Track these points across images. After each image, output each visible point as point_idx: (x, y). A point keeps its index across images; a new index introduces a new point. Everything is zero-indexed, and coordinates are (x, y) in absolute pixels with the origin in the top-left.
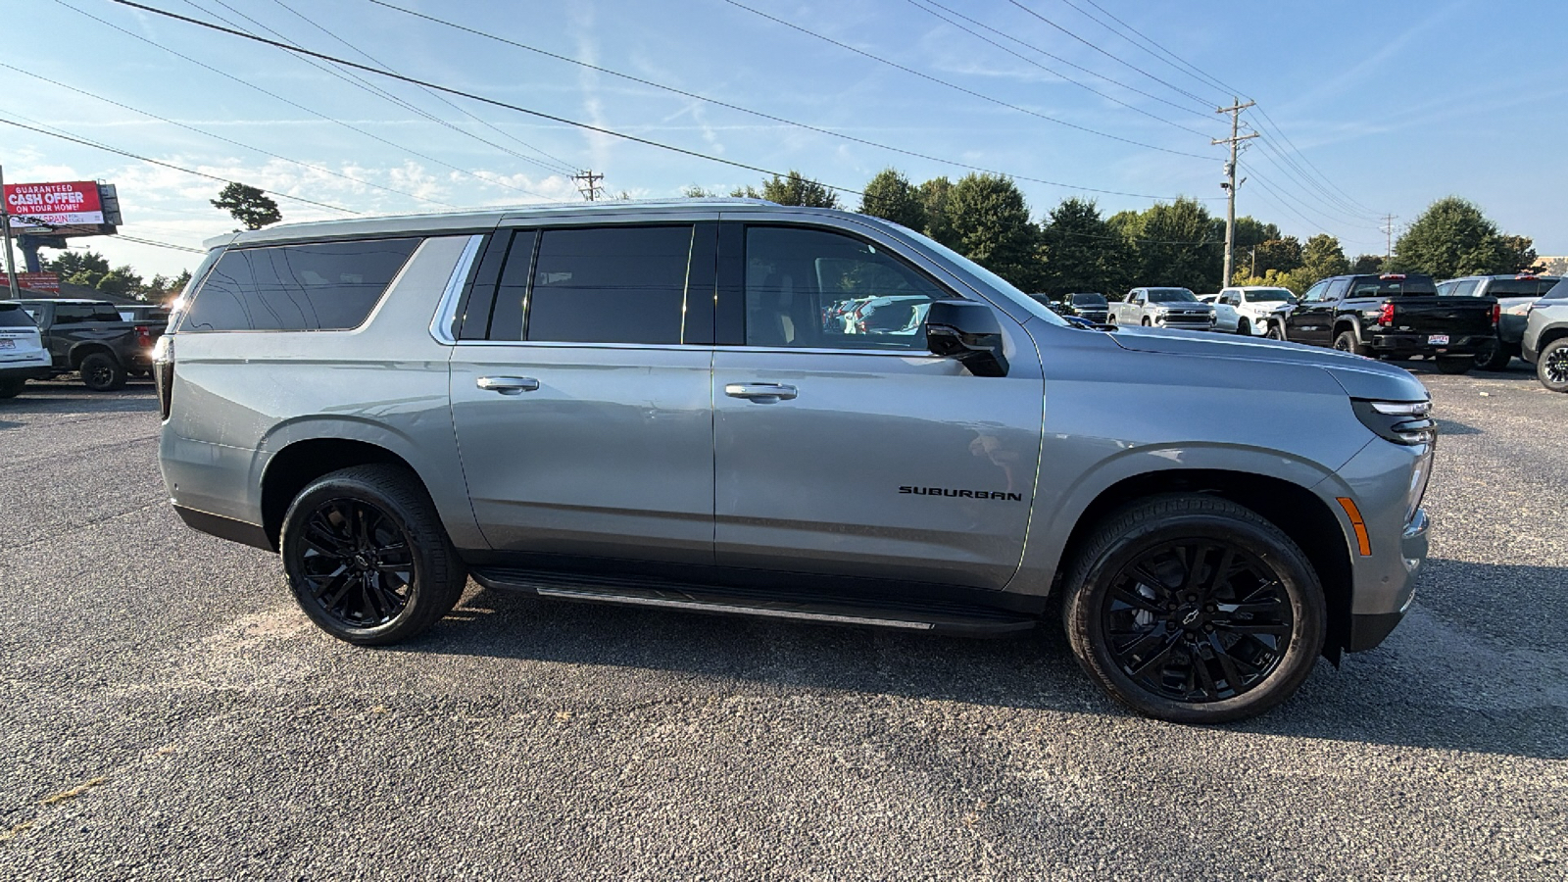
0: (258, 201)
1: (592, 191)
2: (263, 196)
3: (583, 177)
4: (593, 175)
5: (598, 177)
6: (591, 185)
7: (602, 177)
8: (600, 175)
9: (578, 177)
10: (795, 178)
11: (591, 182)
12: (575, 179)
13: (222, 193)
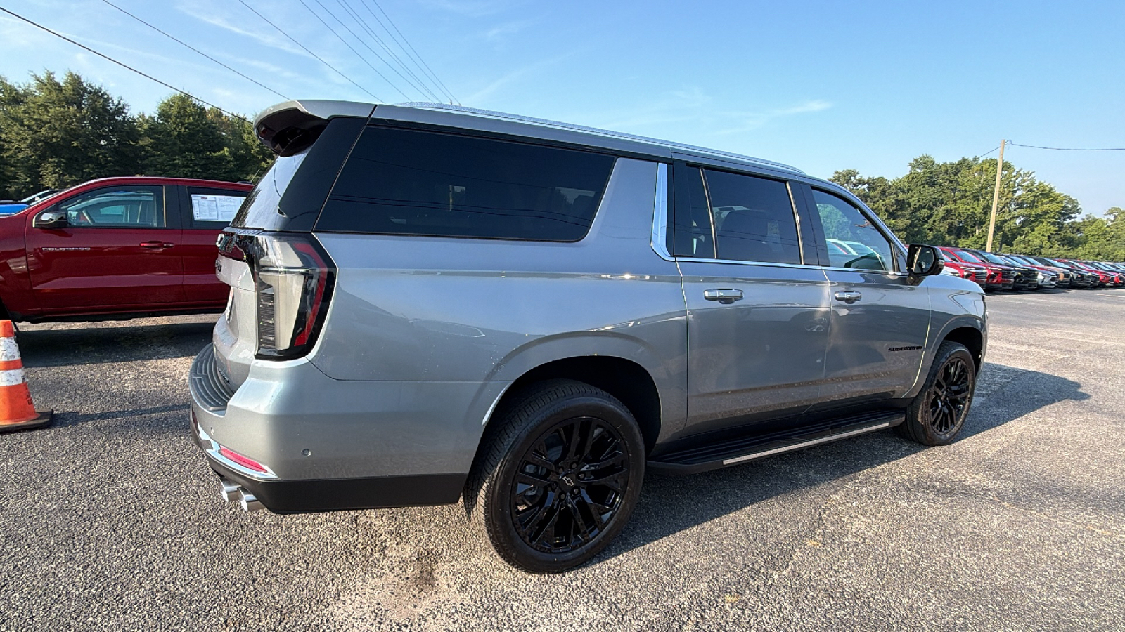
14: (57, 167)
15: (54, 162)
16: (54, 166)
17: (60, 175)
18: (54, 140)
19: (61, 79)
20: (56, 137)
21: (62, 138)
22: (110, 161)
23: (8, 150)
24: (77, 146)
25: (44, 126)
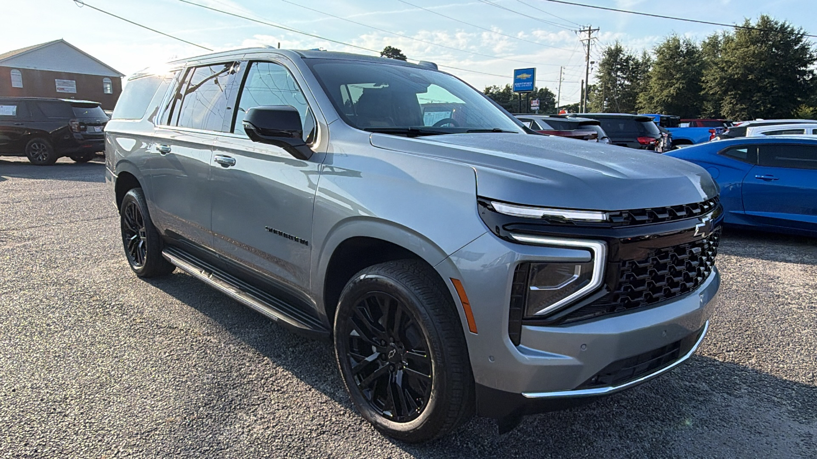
0: (398, 56)
1: (589, 40)
2: (401, 53)
3: (584, 31)
4: (592, 28)
5: (595, 30)
6: (589, 37)
7: (598, 30)
8: (597, 28)
9: (581, 31)
10: (765, 21)
11: (590, 34)
12: (578, 32)
13: (381, 53)
14: (733, 98)
15: (732, 94)
16: (732, 98)
17: (734, 105)
18: (736, 76)
19: (754, 23)
20: (737, 74)
21: (742, 74)
22: (776, 88)
23: (704, 89)
24: (752, 79)
25: (731, 66)
